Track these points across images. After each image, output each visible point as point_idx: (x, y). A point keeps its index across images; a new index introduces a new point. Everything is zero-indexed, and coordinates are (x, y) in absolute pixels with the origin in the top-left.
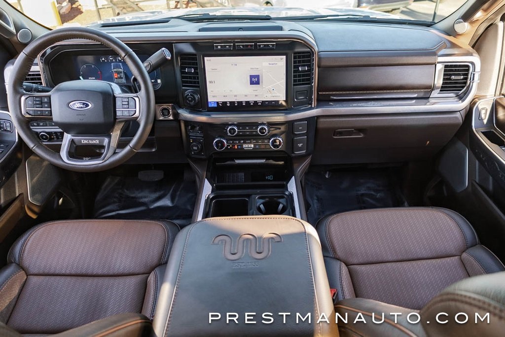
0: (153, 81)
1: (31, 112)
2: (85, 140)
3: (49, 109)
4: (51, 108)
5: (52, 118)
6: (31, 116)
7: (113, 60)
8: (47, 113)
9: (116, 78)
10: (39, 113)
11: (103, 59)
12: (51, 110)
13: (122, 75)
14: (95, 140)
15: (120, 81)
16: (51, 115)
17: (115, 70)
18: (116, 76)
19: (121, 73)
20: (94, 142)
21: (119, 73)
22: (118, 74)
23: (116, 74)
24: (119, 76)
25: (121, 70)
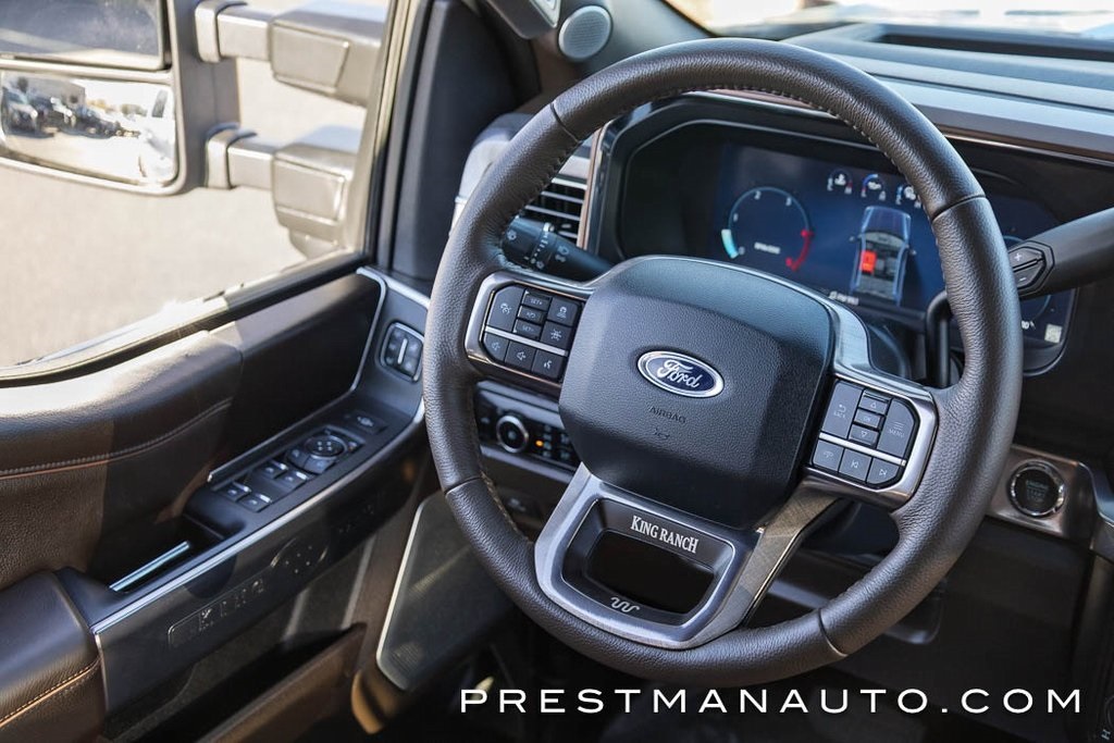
0: (1025, 325)
1: (495, 347)
2: (647, 521)
3: (562, 352)
4: (568, 348)
5: (559, 390)
6: (488, 361)
7: (878, 192)
8: (548, 365)
9: (865, 273)
10: (521, 356)
11: (841, 181)
12: (565, 360)
13: (897, 266)
14: (686, 533)
15: (876, 287)
16: (559, 379)
17: (873, 237)
18: (866, 261)
19: (894, 254)
20: (680, 541)
21: (884, 252)
22: (879, 256)
23: (872, 256)
24: (880, 264)
25: (895, 242)
